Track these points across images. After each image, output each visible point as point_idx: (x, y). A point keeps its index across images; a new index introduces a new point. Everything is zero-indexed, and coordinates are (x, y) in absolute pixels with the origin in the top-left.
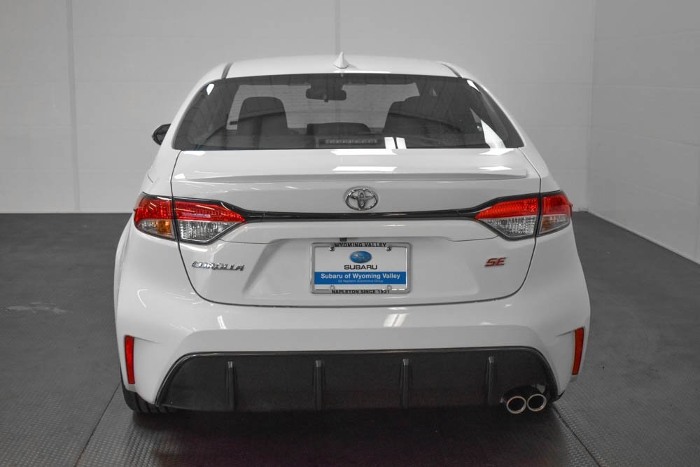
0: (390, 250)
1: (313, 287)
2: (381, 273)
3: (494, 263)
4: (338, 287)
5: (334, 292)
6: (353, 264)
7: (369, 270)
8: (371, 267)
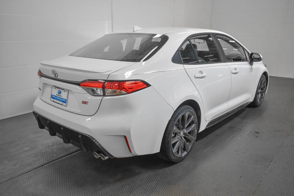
0: (65, 92)
1: (50, 99)
2: (62, 98)
3: (85, 103)
4: (55, 100)
5: (54, 102)
6: (58, 94)
7: (60, 97)
8: (61, 96)
